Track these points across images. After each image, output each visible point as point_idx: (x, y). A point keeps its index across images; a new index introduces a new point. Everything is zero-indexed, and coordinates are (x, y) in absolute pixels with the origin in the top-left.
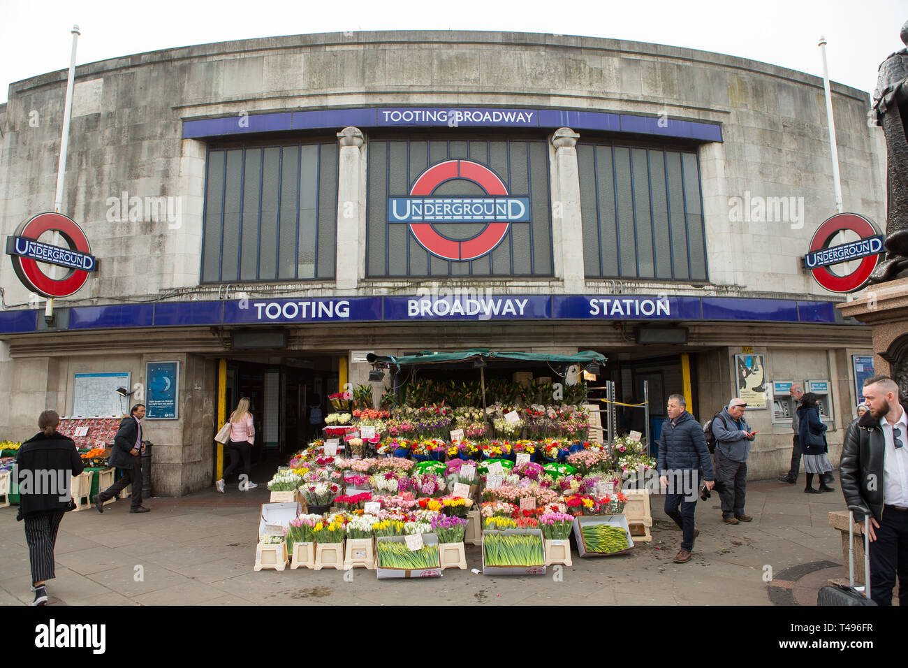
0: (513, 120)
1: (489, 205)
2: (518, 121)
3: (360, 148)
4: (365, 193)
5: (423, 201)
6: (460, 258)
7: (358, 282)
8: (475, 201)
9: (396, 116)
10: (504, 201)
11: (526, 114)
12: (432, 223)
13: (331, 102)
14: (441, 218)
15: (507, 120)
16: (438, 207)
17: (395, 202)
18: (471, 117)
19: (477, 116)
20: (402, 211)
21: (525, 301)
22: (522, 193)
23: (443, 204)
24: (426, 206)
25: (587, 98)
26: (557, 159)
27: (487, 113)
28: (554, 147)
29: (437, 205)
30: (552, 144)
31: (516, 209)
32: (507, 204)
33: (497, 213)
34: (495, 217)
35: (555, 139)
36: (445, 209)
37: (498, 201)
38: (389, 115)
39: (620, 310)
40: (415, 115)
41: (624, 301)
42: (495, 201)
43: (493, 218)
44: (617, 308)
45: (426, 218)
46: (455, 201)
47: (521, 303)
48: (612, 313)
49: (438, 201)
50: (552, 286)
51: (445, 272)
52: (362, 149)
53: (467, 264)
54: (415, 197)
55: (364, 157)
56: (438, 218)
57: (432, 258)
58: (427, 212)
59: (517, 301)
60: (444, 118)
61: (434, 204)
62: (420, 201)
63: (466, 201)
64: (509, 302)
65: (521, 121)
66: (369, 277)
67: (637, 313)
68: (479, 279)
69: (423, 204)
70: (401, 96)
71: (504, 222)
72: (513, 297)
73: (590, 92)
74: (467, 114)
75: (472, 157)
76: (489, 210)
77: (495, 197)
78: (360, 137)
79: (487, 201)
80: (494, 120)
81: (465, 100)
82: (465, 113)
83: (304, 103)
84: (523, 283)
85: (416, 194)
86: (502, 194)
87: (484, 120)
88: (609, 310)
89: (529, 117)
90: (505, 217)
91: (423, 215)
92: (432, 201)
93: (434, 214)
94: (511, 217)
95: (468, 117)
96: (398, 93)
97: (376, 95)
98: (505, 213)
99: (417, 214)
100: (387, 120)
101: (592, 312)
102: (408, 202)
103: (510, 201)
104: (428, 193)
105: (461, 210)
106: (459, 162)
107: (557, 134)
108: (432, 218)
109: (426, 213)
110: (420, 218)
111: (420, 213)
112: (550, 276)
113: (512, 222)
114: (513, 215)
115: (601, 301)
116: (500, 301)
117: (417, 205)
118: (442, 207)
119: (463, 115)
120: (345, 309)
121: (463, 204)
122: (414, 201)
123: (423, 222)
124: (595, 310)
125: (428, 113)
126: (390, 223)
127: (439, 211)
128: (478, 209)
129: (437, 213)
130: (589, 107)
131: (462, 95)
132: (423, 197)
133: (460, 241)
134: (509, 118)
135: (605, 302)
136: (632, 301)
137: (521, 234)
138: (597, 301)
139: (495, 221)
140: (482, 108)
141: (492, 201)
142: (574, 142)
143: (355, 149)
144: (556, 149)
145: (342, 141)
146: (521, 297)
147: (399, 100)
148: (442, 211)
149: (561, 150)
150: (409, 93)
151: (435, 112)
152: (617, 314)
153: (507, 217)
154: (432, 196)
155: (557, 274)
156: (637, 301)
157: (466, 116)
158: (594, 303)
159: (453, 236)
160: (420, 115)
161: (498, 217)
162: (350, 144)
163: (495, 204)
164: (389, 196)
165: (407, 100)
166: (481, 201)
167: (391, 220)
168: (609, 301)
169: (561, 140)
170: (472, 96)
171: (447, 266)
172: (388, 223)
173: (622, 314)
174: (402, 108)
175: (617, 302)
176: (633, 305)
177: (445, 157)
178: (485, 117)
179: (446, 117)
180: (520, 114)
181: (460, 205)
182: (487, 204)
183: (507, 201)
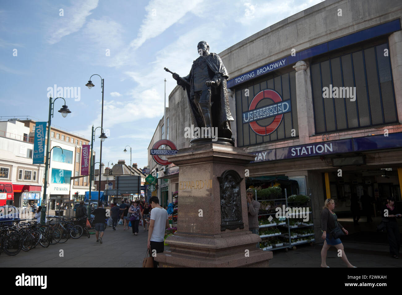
0: (277, 66)
2: (279, 66)
5: (253, 112)
6: (266, 134)
8: (270, 107)
9: (239, 80)
10: (280, 104)
12: (257, 120)
15: (275, 67)
17: (244, 115)
18: (262, 71)
19: (264, 70)
20: (247, 118)
21: (266, 153)
22: (287, 98)
24: (254, 114)
25: (309, 41)
27: (268, 67)
29: (257, 113)
31: (285, 106)
32: (282, 105)
33: (278, 110)
37: (278, 105)
38: (237, 80)
39: (306, 152)
40: (244, 77)
41: (307, 147)
43: (277, 113)
44: (304, 151)
46: (263, 109)
48: (302, 154)
49: (258, 111)
50: (295, 142)
52: (233, 97)
53: (269, 136)
54: (251, 111)
55: (234, 99)
56: (258, 118)
57: (257, 136)
58: (255, 116)
59: (263, 153)
63: (267, 108)
64: (260, 154)
65: (281, 65)
67: (314, 152)
70: (239, 71)
71: (281, 114)
73: (309, 38)
75: (268, 87)
76: (275, 110)
77: (277, 103)
80: (270, 69)
81: (260, 64)
82: (260, 70)
84: (282, 143)
86: (280, 101)
87: (267, 71)
88: (300, 152)
89: (284, 62)
90: (281, 112)
91: (253, 118)
92: (256, 111)
94: (284, 111)
97: (233, 74)
98: (281, 110)
99: (251, 118)
100: (237, 82)
101: (292, 155)
102: (249, 113)
103: (283, 104)
105: (265, 112)
106: (264, 91)
108: (256, 118)
113: (284, 113)
114: (284, 110)
115: (296, 149)
116: (257, 154)
117: (251, 114)
118: (259, 113)
119: (259, 71)
121: (266, 110)
123: (254, 121)
124: (294, 154)
125: (248, 75)
126: (244, 124)
128: (271, 111)
130: (310, 46)
131: (258, 62)
132: (253, 110)
133: (266, 126)
135: (298, 149)
136: (311, 147)
137: (288, 118)
138: (294, 149)
139: (278, 114)
140: (266, 66)
141: (276, 105)
147: (239, 73)
148: (259, 115)
150: (241, 69)
151: (250, 74)
152: (304, 154)
154: (256, 109)
156: (314, 146)
158: (293, 150)
159: (263, 125)
160: (246, 77)
161: (279, 112)
164: (243, 113)
165: (242, 71)
166: (272, 107)
167: (244, 122)
170: (262, 61)
171: (262, 139)
172: (243, 124)
173: (307, 153)
174: (240, 76)
175: (304, 148)
176: (312, 149)
177: (259, 90)
178: (267, 69)
179: (254, 74)
180: (280, 62)
181: (265, 110)
182: (275, 107)
183: (282, 104)
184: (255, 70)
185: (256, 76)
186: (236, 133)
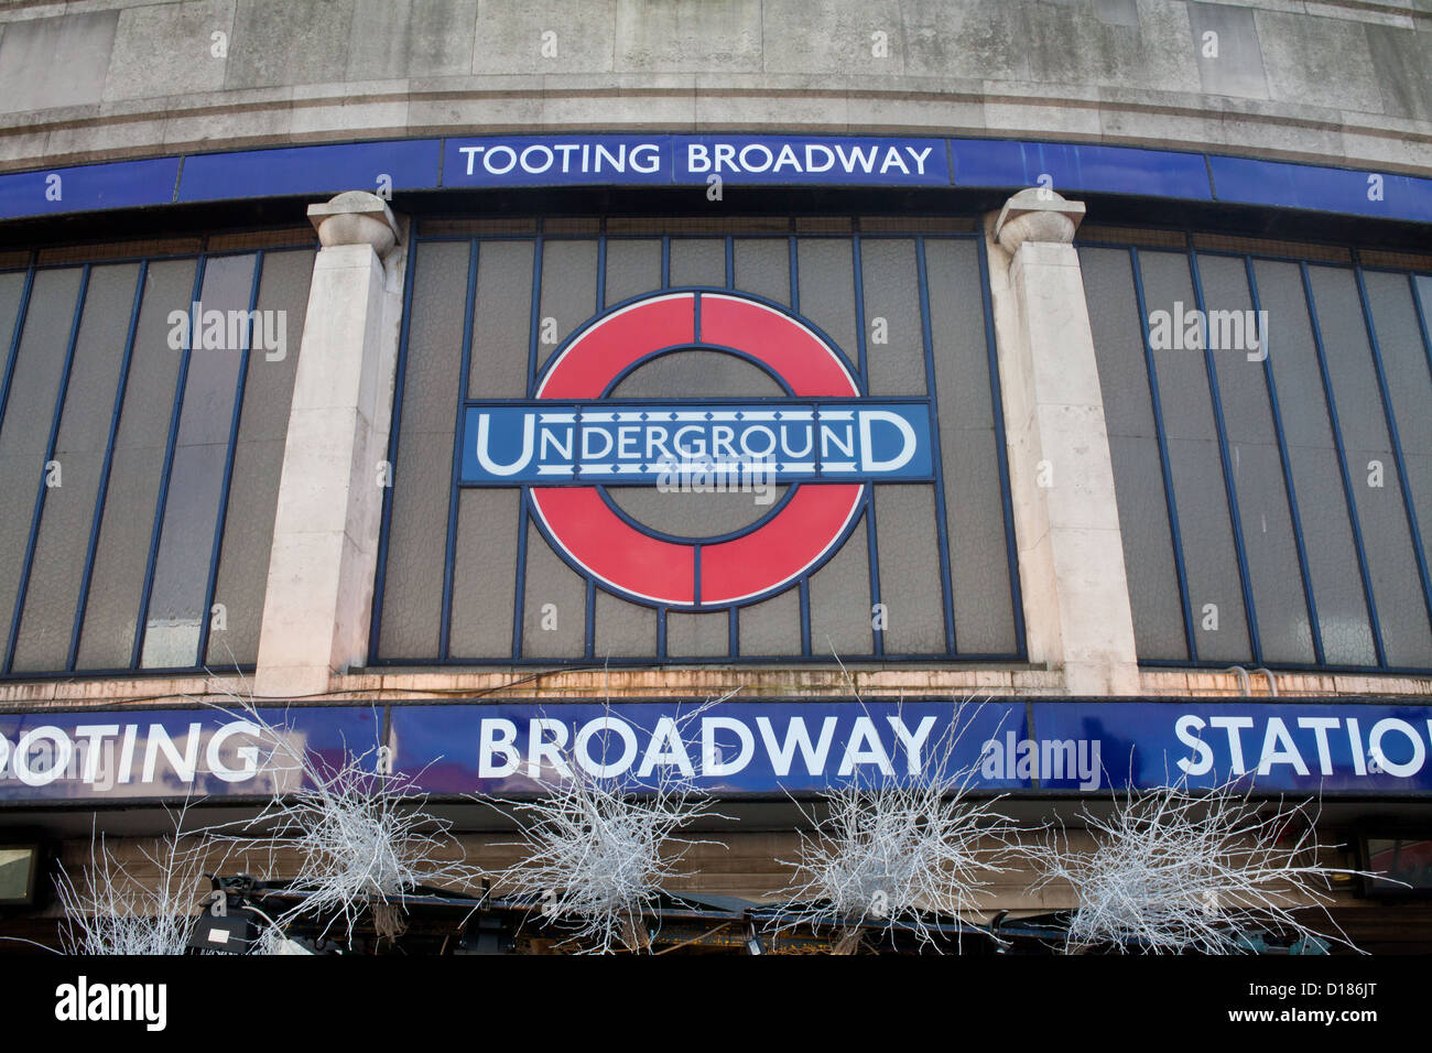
0: (868, 168)
1: (796, 430)
2: (884, 170)
3: (382, 255)
4: (390, 393)
5: (578, 418)
6: (697, 599)
7: (331, 676)
8: (749, 416)
9: (499, 161)
10: (845, 415)
11: (910, 150)
12: (607, 485)
13: (302, 124)
14: (635, 469)
15: (849, 167)
16: (628, 435)
17: (484, 420)
18: (736, 160)
19: (756, 158)
20: (505, 448)
21: (928, 723)
22: (903, 390)
23: (644, 424)
24: (586, 431)
25: (1102, 105)
26: (1016, 282)
27: (787, 149)
28: (1004, 250)
29: (622, 431)
30: (997, 241)
31: (887, 442)
32: (855, 424)
33: (825, 453)
34: (818, 467)
35: (1006, 222)
36: (650, 442)
37: (826, 415)
38: (479, 157)
39: (1293, 756)
40: (559, 155)
41: (1304, 723)
42: (816, 416)
43: (809, 468)
44: (1279, 747)
45: (586, 470)
46: (683, 416)
47: (913, 730)
48: (1264, 769)
49: (625, 416)
50: (1024, 686)
51: (647, 648)
52: (391, 262)
53: (723, 618)
54: (551, 405)
55: (396, 286)
56: (625, 469)
57: (603, 600)
58: (591, 451)
59: (896, 723)
60: (651, 164)
61: (613, 428)
62: (567, 418)
63: (718, 416)
64: (864, 727)
65: (894, 170)
66: (376, 660)
67: (1360, 770)
68: (764, 668)
69: (578, 427)
70: (519, 102)
71: (848, 480)
72: (879, 708)
74: (725, 152)
75: (741, 285)
76: (799, 443)
77: (815, 403)
78: (377, 216)
79: (789, 415)
80: (810, 168)
81: (718, 113)
82: (718, 148)
83: (218, 130)
84: (918, 680)
85: (556, 398)
86: (841, 394)
87: (777, 169)
88: (1252, 756)
89: (920, 160)
90: (849, 467)
91: (577, 459)
92: (606, 417)
93: (612, 458)
94: (869, 465)
95: (728, 159)
96: (509, 94)
97: (441, 103)
98: (849, 452)
99: (553, 457)
100: (470, 171)
101: (1184, 764)
102: (529, 420)
103: (867, 417)
104: (595, 392)
105: (702, 443)
106: (698, 300)
107: (1012, 203)
108: (606, 469)
109: (586, 455)
110: (567, 470)
111: (567, 454)
112: (1017, 657)
113: (876, 481)
114: (877, 457)
115: (1216, 722)
116: (830, 724)
117: (559, 431)
118: (641, 437)
119: (711, 156)
120: (242, 752)
121: (708, 425)
122: (549, 418)
123: (578, 482)
124: (1196, 757)
125: (600, 149)
127: (628, 448)
128: (758, 442)
129: (622, 454)
130: (1108, 134)
131: (708, 100)
132: (578, 406)
133: (699, 544)
134: (857, 161)
135: (1234, 725)
136: (1334, 723)
137: (905, 520)
138: (1199, 723)
139: (819, 480)
140: (775, 136)
141: (806, 415)
142: (1068, 229)
143: (365, 256)
144: (1010, 257)
145: (325, 231)
146: (913, 709)
147: (511, 115)
148: (640, 446)
149: (1028, 253)
150: (542, 94)
151: (622, 148)
152: (1283, 770)
153: (859, 466)
154: (607, 402)
155: (1037, 648)
156: (1353, 723)
157: (719, 157)
158: (1191, 730)
159: (675, 530)
160: (576, 157)
161: (828, 467)
162: (347, 239)
163: (817, 425)
164: (468, 405)
165: (537, 113)
166: (768, 416)
167: (466, 476)
168: (1248, 722)
169: (1024, 220)
170: (742, 101)
171: (651, 630)
172: (459, 486)
173: (1302, 770)
174: (519, 137)
175: (1276, 727)
176: (1338, 739)
177: (655, 284)
178: (781, 161)
179: (656, 160)
180: (893, 151)
181: (702, 430)
182: (790, 424)
183: (856, 416)
184: (673, 140)
185: (673, 179)
186: (372, 545)
